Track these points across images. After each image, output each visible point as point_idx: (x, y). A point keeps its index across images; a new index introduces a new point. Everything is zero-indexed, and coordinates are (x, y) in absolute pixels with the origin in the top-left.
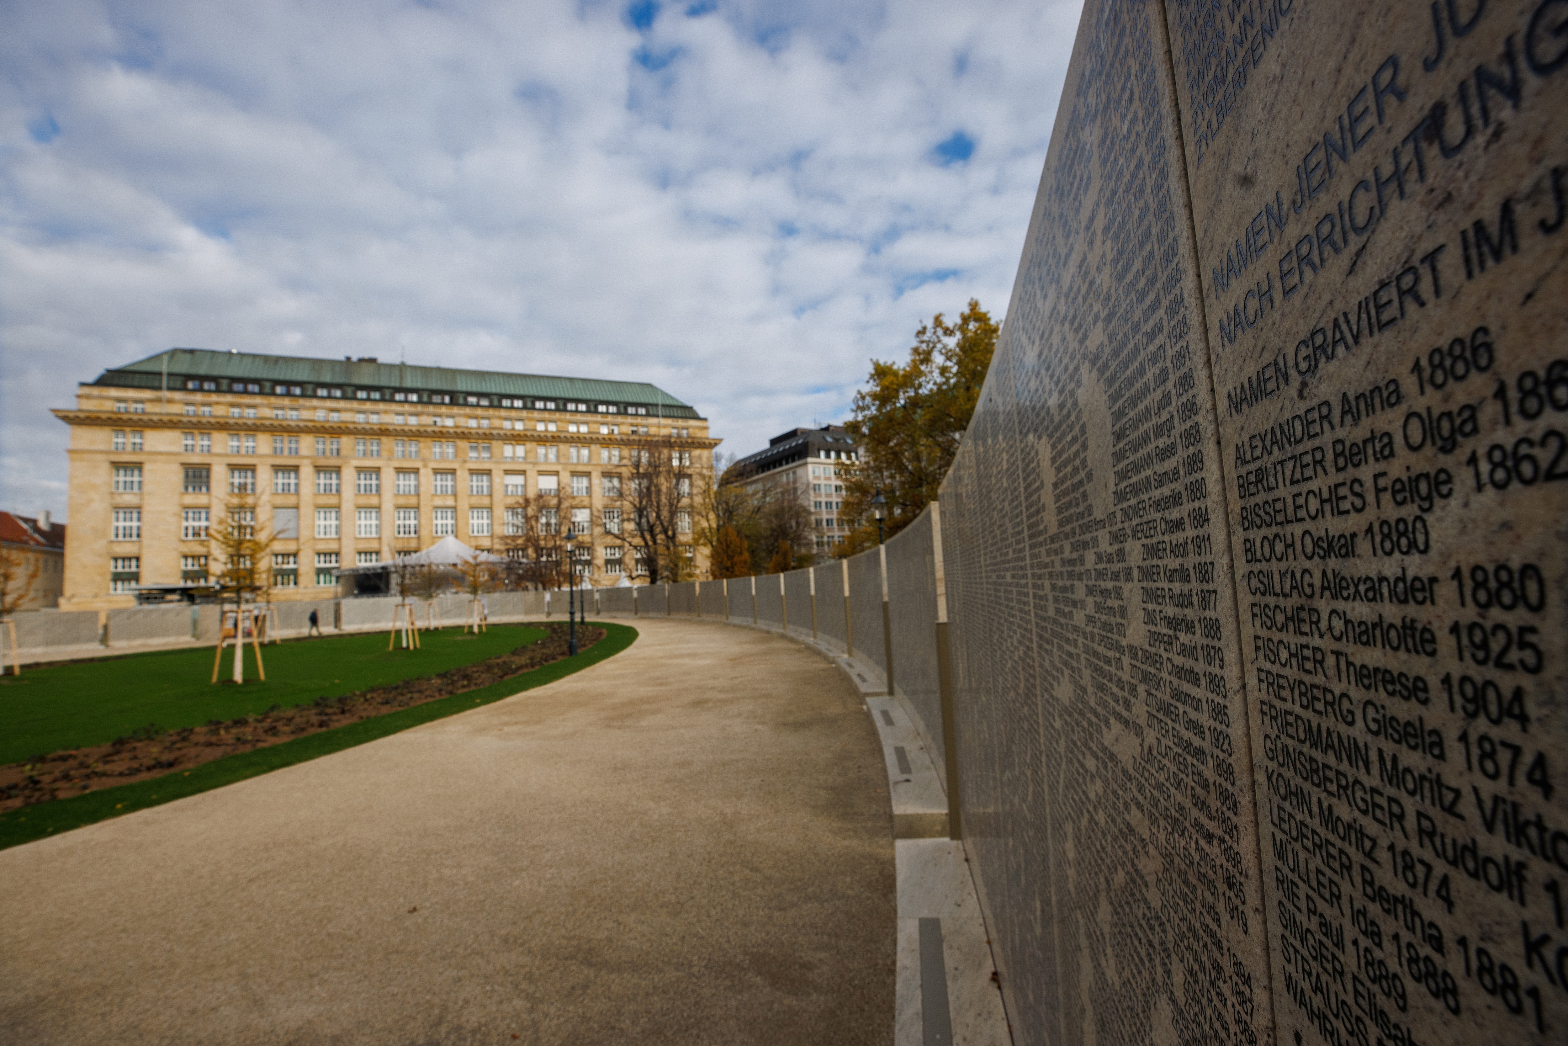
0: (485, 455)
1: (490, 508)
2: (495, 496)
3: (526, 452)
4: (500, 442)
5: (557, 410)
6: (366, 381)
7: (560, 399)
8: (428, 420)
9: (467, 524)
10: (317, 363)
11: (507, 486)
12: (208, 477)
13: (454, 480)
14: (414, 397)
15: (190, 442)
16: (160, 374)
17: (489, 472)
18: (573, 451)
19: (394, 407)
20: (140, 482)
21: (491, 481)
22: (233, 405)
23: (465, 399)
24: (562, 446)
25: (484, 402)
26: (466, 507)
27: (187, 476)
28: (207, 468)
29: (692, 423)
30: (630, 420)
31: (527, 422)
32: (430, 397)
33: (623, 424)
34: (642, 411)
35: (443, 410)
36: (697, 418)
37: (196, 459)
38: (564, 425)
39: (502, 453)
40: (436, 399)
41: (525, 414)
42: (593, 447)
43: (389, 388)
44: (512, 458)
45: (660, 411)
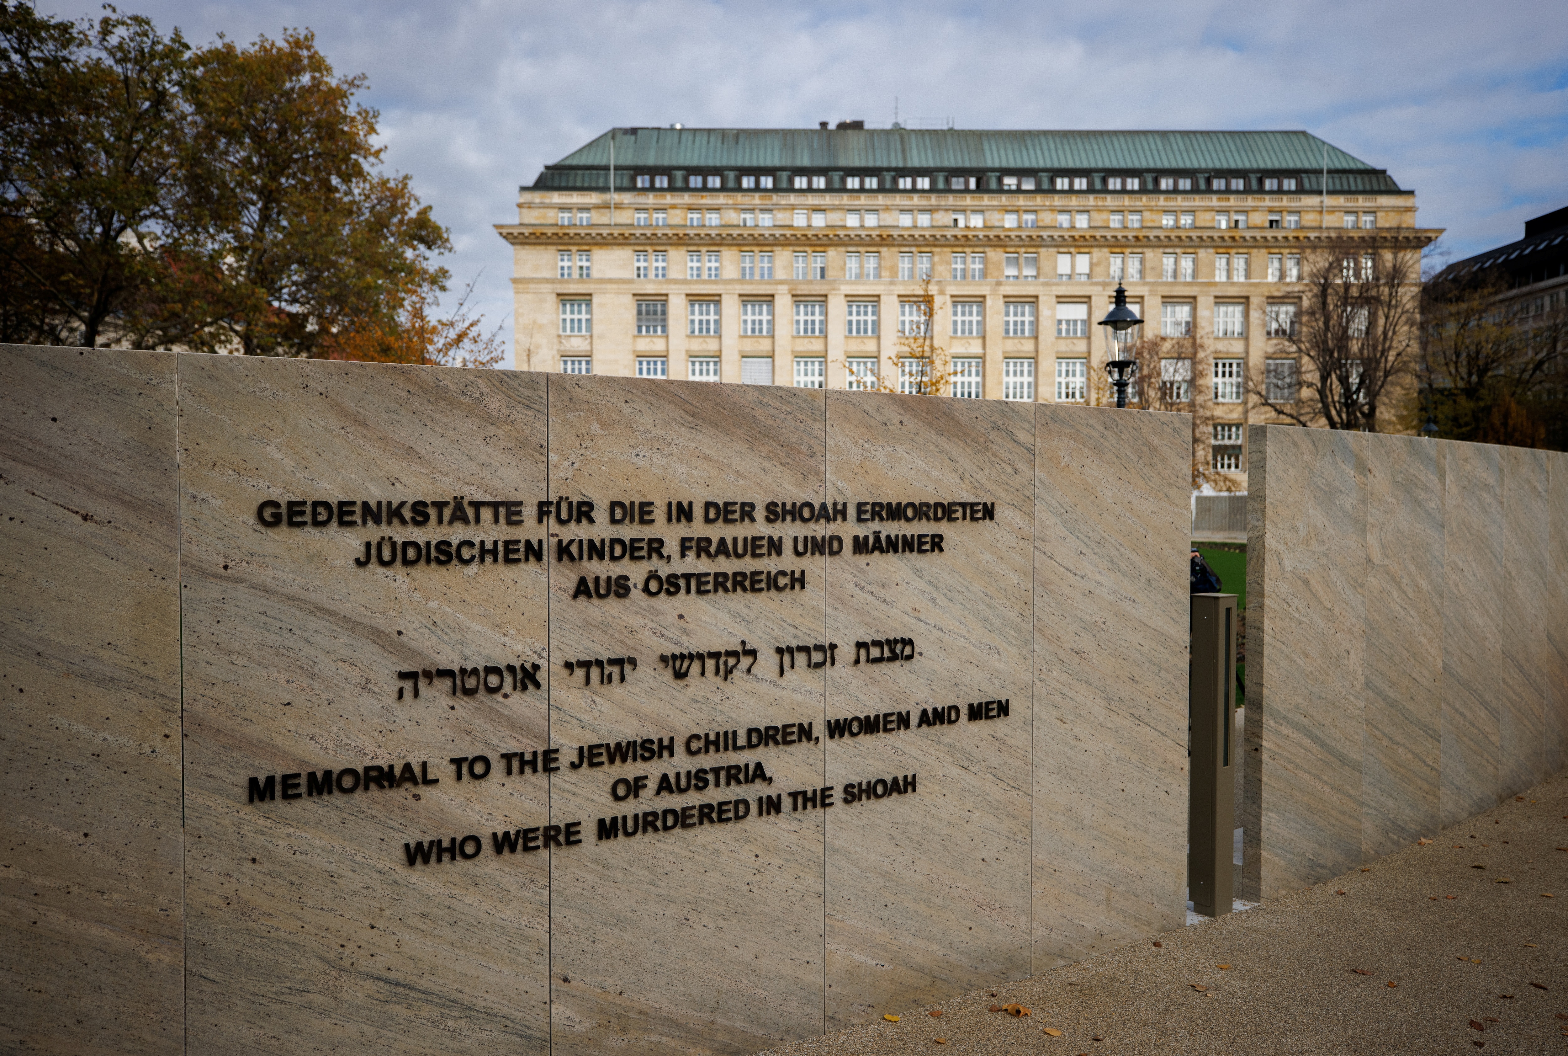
0: (1029, 271)
1: (1035, 359)
2: (1041, 338)
3: (1092, 265)
4: (1053, 250)
5: (1143, 191)
6: (857, 161)
7: (1149, 171)
8: (943, 218)
9: (1000, 383)
10: (787, 136)
11: (1060, 322)
12: (664, 313)
13: (982, 313)
14: (924, 183)
15: (642, 264)
16: (607, 168)
17: (1033, 300)
18: (1168, 262)
19: (899, 200)
20: (588, 321)
21: (1036, 314)
22: (691, 209)
23: (1000, 181)
24: (1149, 254)
25: (1029, 185)
26: (1000, 356)
27: (639, 313)
28: (664, 299)
29: (1384, 201)
30: (1268, 201)
31: (1094, 214)
32: (947, 181)
33: (1255, 209)
34: (1290, 184)
35: (968, 201)
36: (1394, 191)
37: (650, 289)
38: (1154, 216)
39: (1055, 268)
40: (957, 183)
41: (1091, 200)
42: (1202, 253)
43: (889, 169)
44: (1070, 276)
45: (1325, 182)
